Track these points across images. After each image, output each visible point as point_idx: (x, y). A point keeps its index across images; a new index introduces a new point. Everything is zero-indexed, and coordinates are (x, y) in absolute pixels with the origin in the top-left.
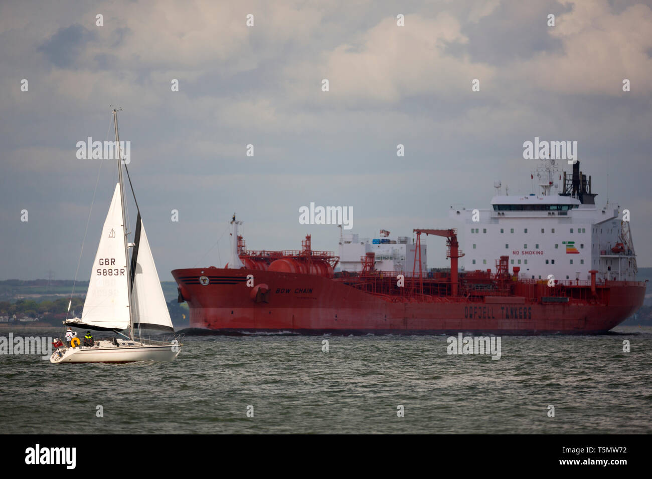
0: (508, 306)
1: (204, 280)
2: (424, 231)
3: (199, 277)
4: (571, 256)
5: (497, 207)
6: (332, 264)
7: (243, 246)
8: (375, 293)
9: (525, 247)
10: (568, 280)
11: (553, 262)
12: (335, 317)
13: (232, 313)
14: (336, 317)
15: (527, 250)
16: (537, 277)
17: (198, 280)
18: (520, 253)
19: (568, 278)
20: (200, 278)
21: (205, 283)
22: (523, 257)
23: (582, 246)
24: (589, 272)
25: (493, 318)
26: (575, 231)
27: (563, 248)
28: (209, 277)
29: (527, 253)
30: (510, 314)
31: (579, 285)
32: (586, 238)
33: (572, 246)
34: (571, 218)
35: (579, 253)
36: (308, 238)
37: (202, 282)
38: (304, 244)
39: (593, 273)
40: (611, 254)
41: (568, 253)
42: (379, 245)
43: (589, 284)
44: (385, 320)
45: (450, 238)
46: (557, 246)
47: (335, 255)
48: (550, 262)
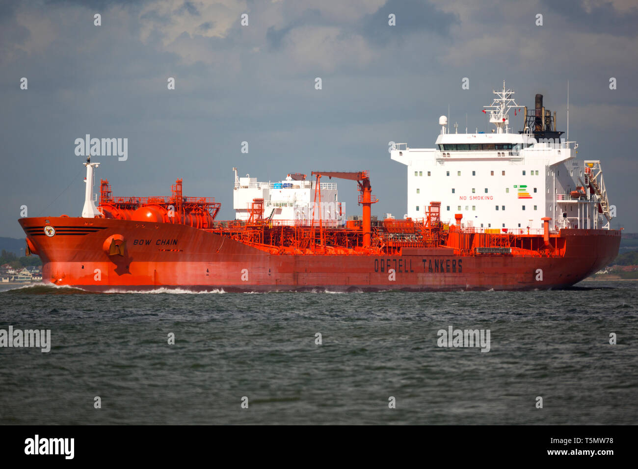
0: (430, 258)
1: (49, 231)
2: (325, 174)
3: (43, 227)
4: (524, 202)
5: (442, 147)
6: (212, 212)
7: (108, 192)
8: (263, 244)
9: (474, 191)
10: (520, 228)
11: (504, 208)
12: (206, 273)
13: (83, 268)
14: (208, 271)
15: (474, 195)
16: (486, 226)
17: (43, 231)
18: (468, 198)
19: (519, 225)
20: (45, 229)
21: (50, 234)
22: (471, 203)
23: (535, 190)
24: (542, 219)
25: (412, 271)
26: (528, 173)
27: (515, 193)
28: (55, 227)
29: (475, 198)
30: (433, 266)
31: (530, 234)
32: (540, 182)
33: (525, 190)
34: (523, 158)
35: (531, 198)
36: (180, 183)
37: (47, 233)
38: (175, 189)
39: (547, 221)
40: (567, 199)
41: (520, 198)
42: (281, 190)
43: (542, 233)
44: (270, 275)
45: (361, 182)
46: (507, 190)
47: (216, 202)
48: (500, 208)
